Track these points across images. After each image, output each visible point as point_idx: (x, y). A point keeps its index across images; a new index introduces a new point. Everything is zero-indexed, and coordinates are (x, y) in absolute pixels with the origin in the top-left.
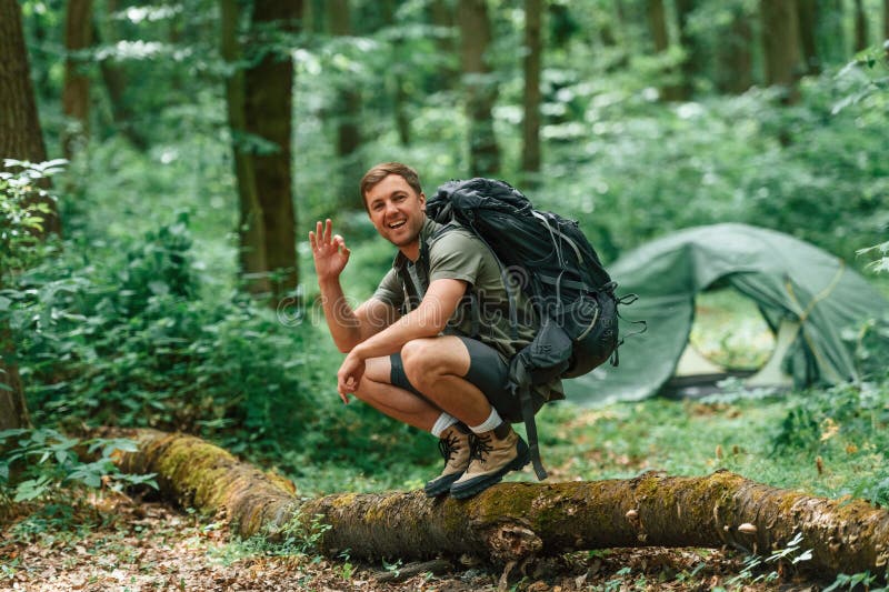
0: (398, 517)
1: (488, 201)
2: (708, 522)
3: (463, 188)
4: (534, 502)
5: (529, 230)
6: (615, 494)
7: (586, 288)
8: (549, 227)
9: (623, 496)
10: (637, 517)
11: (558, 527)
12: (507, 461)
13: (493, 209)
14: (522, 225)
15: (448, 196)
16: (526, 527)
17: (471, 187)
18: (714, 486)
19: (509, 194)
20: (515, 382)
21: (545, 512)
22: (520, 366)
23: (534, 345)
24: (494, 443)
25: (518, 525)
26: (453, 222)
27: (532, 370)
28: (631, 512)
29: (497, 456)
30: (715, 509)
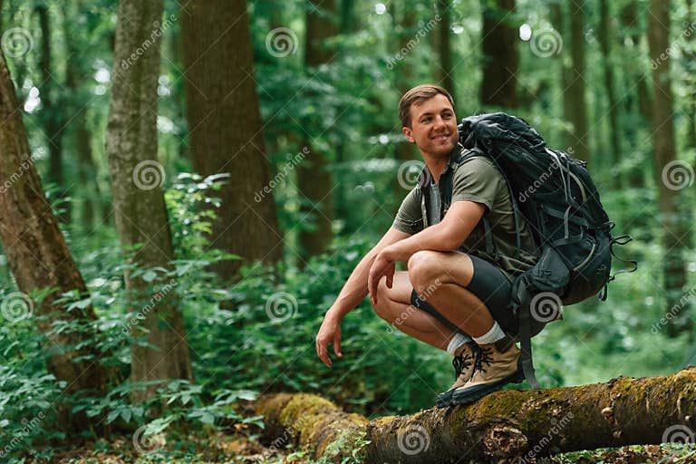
1: (507, 134)
2: (671, 415)
3: (486, 119)
4: (524, 405)
5: (541, 165)
6: (595, 395)
7: (586, 224)
8: (560, 165)
9: (601, 396)
10: (612, 414)
11: (544, 427)
12: (507, 373)
13: (511, 141)
14: (535, 160)
15: (471, 126)
16: (514, 427)
17: (493, 120)
18: (679, 380)
19: (526, 131)
20: (516, 301)
21: (532, 414)
22: (522, 287)
23: (536, 269)
24: (496, 356)
25: (508, 425)
26: (475, 149)
28: (607, 409)
29: (497, 369)
30: (678, 401)
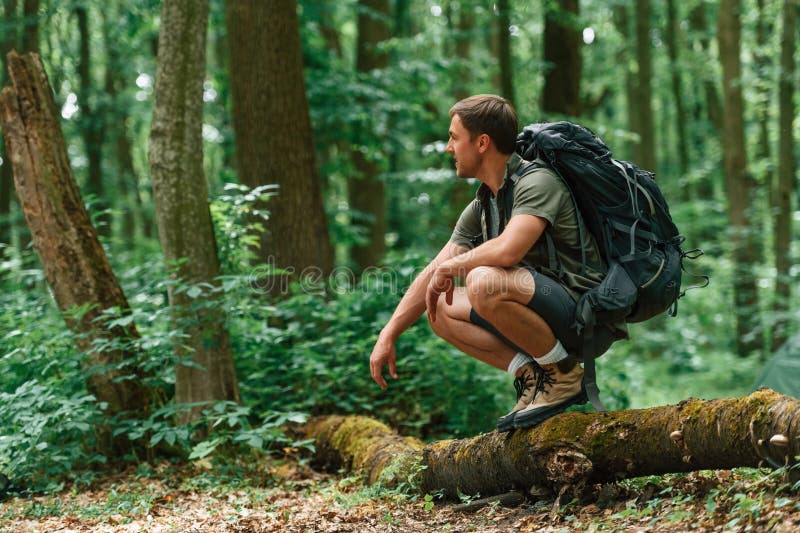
0: (479, 453)
1: (570, 144)
2: (744, 438)
3: (549, 129)
4: (589, 427)
5: (607, 177)
6: (663, 418)
7: (655, 239)
8: (627, 177)
9: (670, 418)
10: (681, 438)
11: (610, 451)
12: (569, 394)
13: (575, 152)
14: (601, 171)
15: (533, 135)
16: (579, 451)
17: (556, 129)
18: (752, 402)
19: (591, 141)
20: (580, 321)
21: (598, 437)
22: (587, 305)
23: (602, 286)
24: (558, 376)
25: (572, 449)
26: (537, 160)
27: (599, 311)
28: (676, 432)
29: (559, 390)
30: (751, 424)
